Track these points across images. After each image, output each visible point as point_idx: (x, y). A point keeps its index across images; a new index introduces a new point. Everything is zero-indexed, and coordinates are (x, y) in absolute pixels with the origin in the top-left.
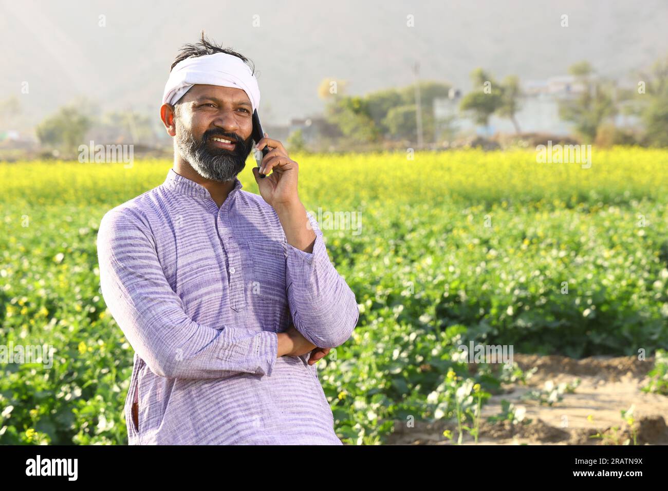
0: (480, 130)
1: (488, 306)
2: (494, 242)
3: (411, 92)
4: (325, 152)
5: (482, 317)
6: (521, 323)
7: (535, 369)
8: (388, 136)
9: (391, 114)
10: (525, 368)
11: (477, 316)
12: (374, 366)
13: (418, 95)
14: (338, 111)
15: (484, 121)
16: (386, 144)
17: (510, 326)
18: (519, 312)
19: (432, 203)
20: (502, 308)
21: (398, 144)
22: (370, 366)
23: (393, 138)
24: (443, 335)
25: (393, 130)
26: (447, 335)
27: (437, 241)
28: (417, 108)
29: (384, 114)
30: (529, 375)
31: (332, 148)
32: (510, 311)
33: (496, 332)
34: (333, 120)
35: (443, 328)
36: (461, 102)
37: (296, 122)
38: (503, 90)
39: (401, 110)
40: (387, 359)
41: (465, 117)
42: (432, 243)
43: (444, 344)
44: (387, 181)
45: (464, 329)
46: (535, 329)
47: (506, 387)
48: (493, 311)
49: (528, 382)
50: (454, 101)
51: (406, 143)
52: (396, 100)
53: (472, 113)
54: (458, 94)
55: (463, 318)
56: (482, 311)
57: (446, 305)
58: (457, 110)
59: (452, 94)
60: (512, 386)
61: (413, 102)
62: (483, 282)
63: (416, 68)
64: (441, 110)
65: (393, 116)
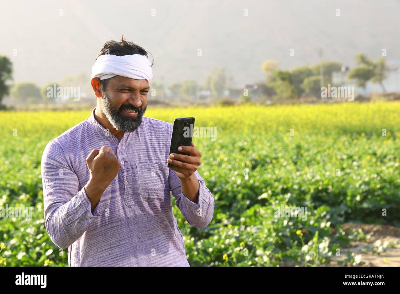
0: (361, 91)
1: (345, 195)
2: (356, 158)
3: (318, 68)
4: (263, 104)
5: (342, 202)
6: (365, 205)
7: (372, 233)
8: (303, 95)
9: (306, 81)
10: (366, 232)
11: (339, 201)
12: (272, 230)
13: (322, 70)
14: (274, 80)
15: (363, 85)
16: (302, 100)
17: (359, 207)
18: (364, 199)
19: (323, 134)
20: (354, 196)
21: (310, 99)
22: (269, 230)
23: (307, 96)
24: (316, 212)
25: (307, 91)
26: (318, 212)
27: (321, 157)
28: (321, 77)
29: (301, 81)
30: (368, 237)
31: (269, 102)
32: (358, 198)
33: (350, 211)
34: (270, 85)
35: (315, 208)
36: (349, 73)
37: (248, 87)
38: (375, 66)
39: (313, 78)
40: (280, 226)
41: (351, 83)
42: (319, 158)
43: (316, 217)
44: (297, 120)
45: (328, 208)
46: (374, 209)
47: (353, 244)
48: (348, 198)
49: (368, 241)
50: (344, 73)
51: (315, 99)
52: (309, 73)
53: (355, 80)
54: (347, 69)
55: (330, 202)
56: (342, 198)
57: (320, 194)
58: (346, 79)
59: (343, 69)
60: (357, 243)
61: (319, 74)
62: (343, 180)
63: (321, 53)
64: (336, 78)
65: (307, 83)
